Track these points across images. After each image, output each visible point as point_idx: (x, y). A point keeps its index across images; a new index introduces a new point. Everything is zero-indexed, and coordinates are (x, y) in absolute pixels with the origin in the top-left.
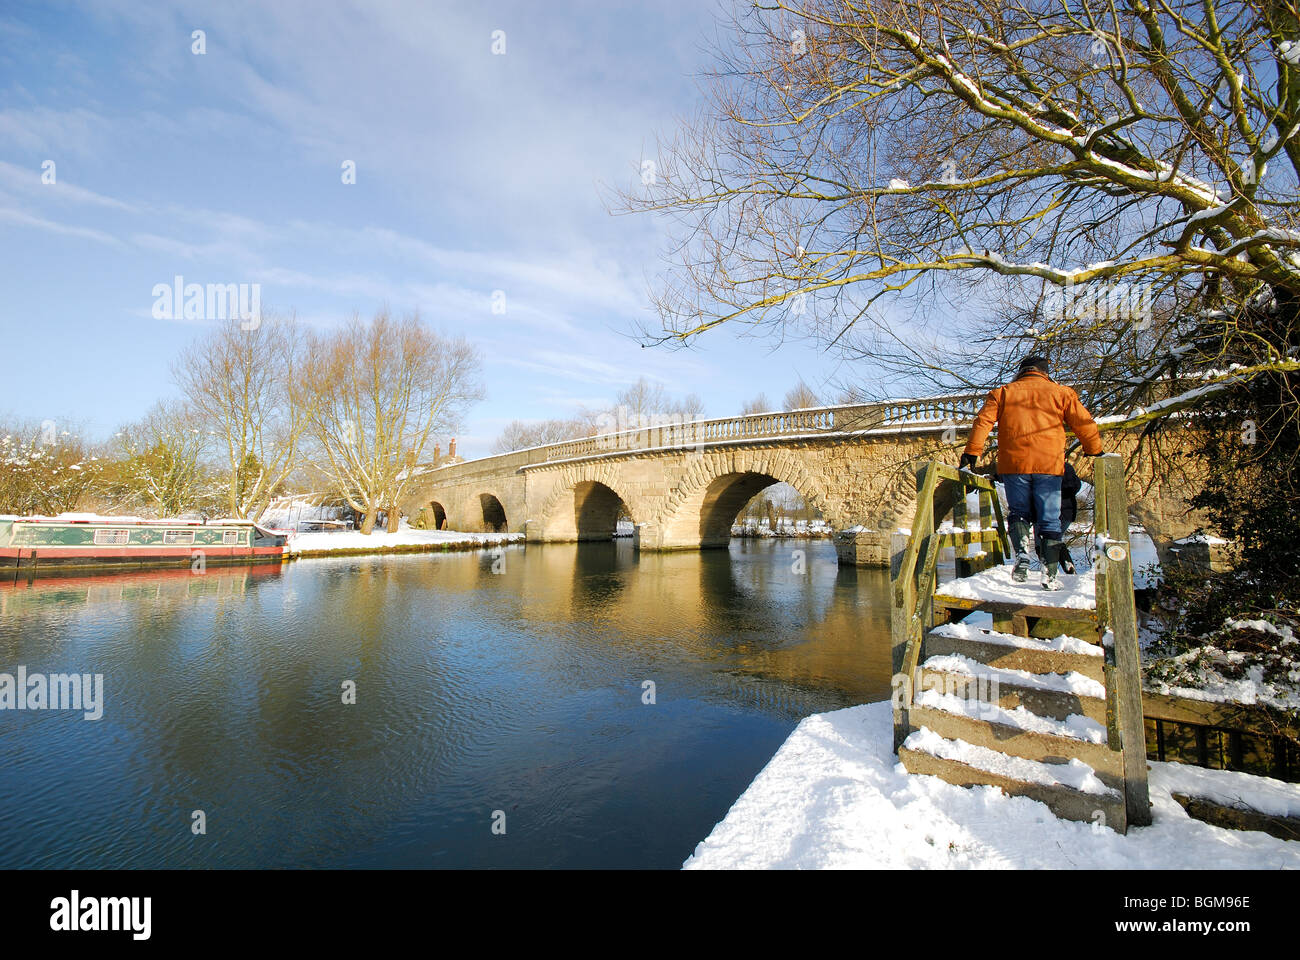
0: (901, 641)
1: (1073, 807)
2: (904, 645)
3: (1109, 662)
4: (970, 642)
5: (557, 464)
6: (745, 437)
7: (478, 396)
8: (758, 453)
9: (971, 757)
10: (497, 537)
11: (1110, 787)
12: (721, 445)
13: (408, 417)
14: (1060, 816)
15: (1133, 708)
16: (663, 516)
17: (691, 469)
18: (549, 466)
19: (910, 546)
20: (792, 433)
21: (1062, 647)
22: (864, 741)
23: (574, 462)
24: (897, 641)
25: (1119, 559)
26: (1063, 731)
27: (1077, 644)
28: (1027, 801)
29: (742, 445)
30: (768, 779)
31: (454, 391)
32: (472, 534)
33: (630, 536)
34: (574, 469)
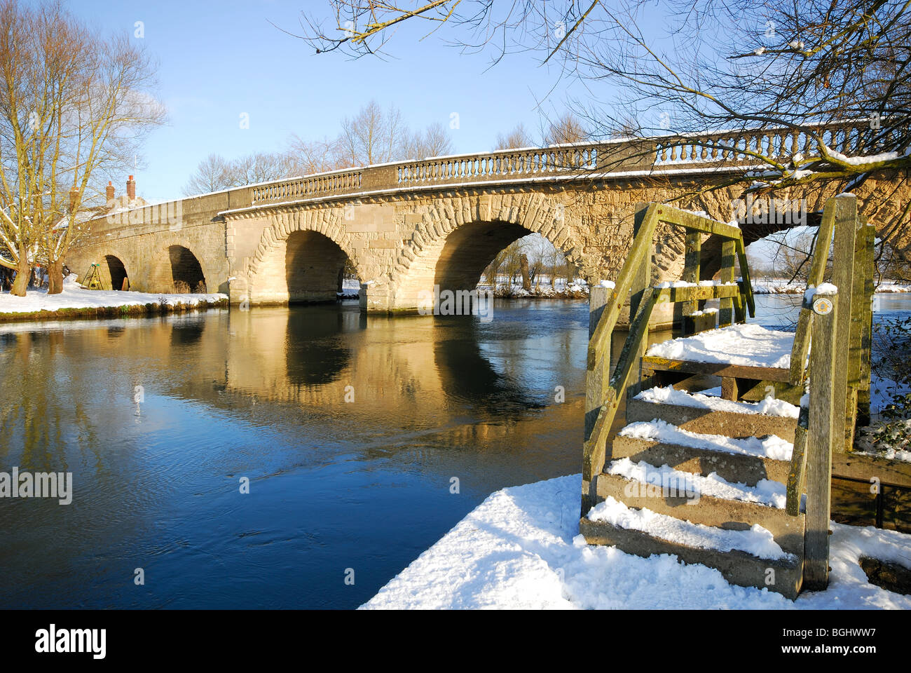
0: (595, 406)
1: (747, 572)
2: (597, 411)
3: (803, 423)
4: (673, 406)
5: (265, 210)
6: (493, 178)
7: (155, 119)
8: (508, 198)
9: (652, 525)
10: (195, 300)
11: (789, 552)
12: (463, 187)
13: (62, 145)
14: (732, 582)
15: (820, 471)
16: (395, 273)
17: (428, 217)
18: (255, 211)
19: (611, 301)
20: (547, 174)
21: (765, 410)
22: (550, 514)
23: (286, 207)
24: (590, 407)
25: (824, 313)
26: (750, 497)
27: (780, 406)
28: (701, 568)
29: (488, 188)
30: (432, 557)
31: (122, 111)
32: (161, 295)
33: (356, 297)
34: (286, 215)
